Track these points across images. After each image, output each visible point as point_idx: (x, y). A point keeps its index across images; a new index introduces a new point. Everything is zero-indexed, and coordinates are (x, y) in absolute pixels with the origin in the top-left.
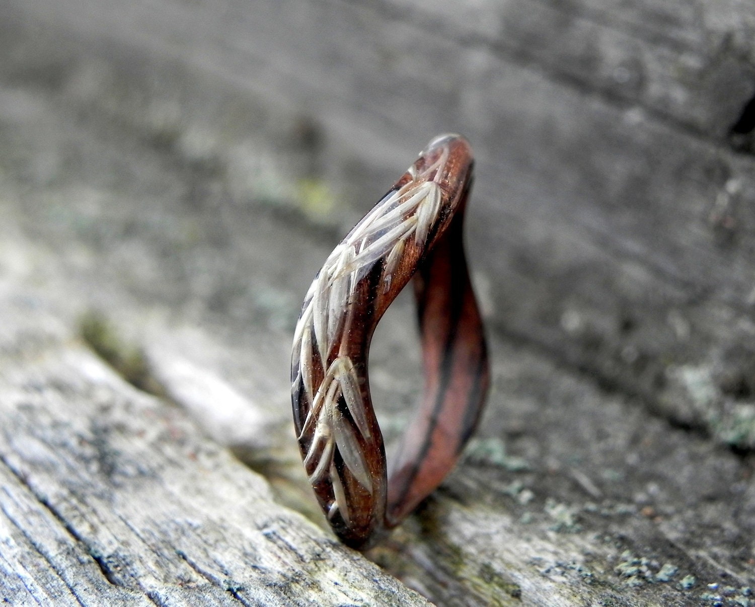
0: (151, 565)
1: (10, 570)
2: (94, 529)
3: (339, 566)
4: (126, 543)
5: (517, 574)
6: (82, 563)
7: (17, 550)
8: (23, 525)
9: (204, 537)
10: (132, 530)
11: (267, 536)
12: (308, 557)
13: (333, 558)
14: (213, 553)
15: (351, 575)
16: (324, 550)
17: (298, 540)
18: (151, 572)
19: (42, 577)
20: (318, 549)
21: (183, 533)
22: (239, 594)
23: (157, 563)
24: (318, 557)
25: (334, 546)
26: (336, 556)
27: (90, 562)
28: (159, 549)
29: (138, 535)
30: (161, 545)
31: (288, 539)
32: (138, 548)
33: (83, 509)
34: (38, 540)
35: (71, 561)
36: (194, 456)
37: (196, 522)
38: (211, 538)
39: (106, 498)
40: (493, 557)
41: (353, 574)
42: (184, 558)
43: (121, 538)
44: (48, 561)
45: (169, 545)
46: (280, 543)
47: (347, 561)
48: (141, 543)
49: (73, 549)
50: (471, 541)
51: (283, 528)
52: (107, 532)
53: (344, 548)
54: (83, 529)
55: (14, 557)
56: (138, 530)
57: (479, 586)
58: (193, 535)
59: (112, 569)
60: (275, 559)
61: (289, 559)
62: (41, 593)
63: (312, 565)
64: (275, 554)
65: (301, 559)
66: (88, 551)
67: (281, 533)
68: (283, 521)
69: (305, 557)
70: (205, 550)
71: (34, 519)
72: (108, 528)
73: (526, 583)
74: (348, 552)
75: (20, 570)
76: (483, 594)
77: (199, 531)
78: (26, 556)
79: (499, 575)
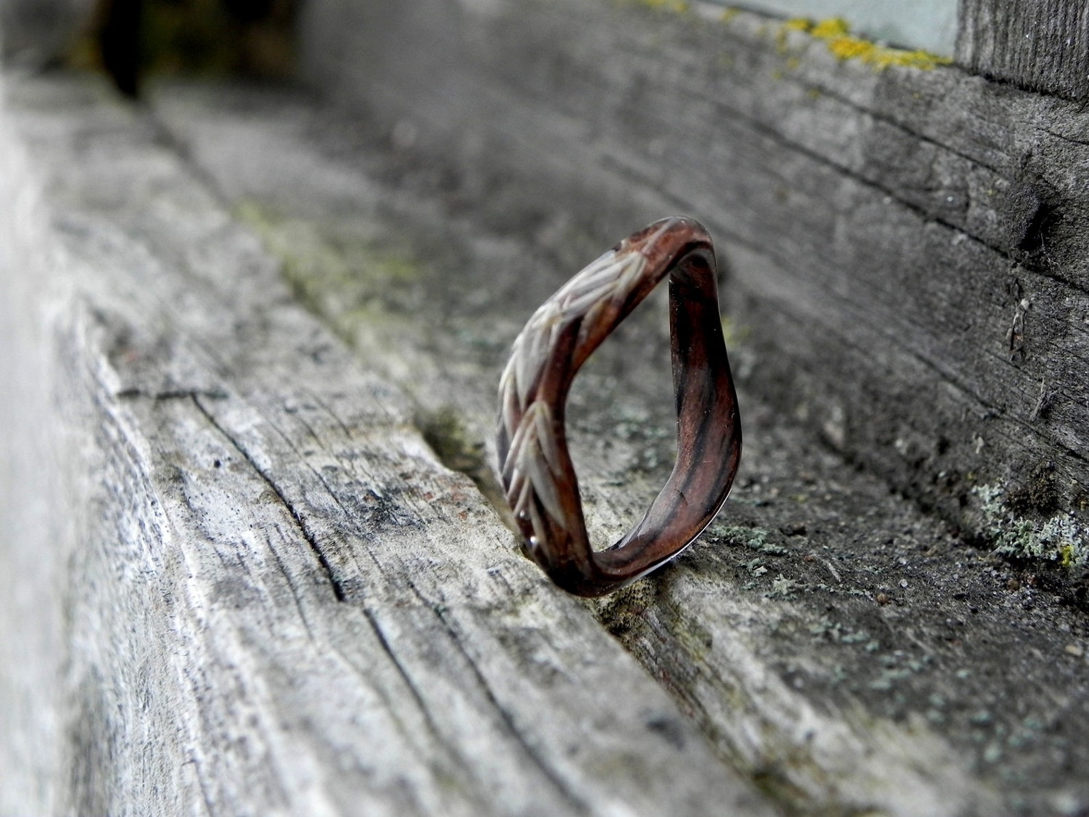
0: (380, 590)
1: (251, 585)
2: (344, 561)
3: (541, 600)
4: (366, 573)
5: (712, 625)
6: (317, 583)
7: (264, 570)
8: (280, 552)
9: (438, 573)
10: (377, 563)
11: (491, 574)
12: (517, 591)
13: (539, 594)
14: (440, 585)
15: (548, 607)
16: (533, 587)
17: (515, 577)
18: (377, 595)
19: (277, 591)
20: (529, 585)
21: (422, 568)
22: (443, 614)
23: (386, 589)
24: (526, 592)
25: (543, 583)
26: (542, 593)
27: (325, 583)
28: (393, 579)
29: (380, 567)
30: (396, 576)
31: (507, 577)
32: (376, 576)
33: (341, 544)
34: (287, 564)
35: (308, 580)
36: (464, 515)
37: (435, 560)
38: (444, 574)
39: (367, 539)
40: (699, 612)
41: (551, 606)
42: (412, 586)
43: (363, 568)
44: (288, 579)
45: (405, 576)
46: (499, 579)
47: (549, 596)
48: (379, 573)
49: (314, 572)
50: (687, 599)
51: (507, 568)
52: (354, 563)
53: (553, 586)
54: (333, 560)
55: (260, 575)
56: (381, 564)
57: (687, 639)
58: (430, 571)
59: (344, 591)
60: (488, 591)
61: (500, 592)
62: (270, 602)
63: (519, 598)
64: (490, 587)
65: (511, 592)
66: (330, 575)
67: (503, 571)
68: (510, 563)
69: (515, 591)
70: (435, 582)
71: (291, 549)
72: (356, 561)
73: (717, 633)
74: (554, 589)
75: (261, 585)
76: (688, 647)
77: (435, 568)
78: (270, 574)
79: (700, 627)
